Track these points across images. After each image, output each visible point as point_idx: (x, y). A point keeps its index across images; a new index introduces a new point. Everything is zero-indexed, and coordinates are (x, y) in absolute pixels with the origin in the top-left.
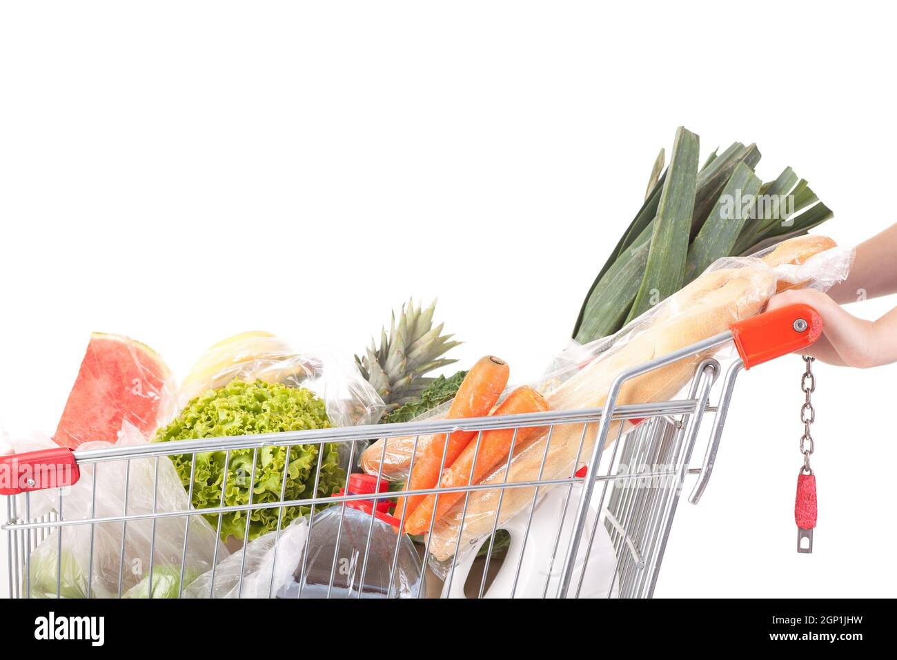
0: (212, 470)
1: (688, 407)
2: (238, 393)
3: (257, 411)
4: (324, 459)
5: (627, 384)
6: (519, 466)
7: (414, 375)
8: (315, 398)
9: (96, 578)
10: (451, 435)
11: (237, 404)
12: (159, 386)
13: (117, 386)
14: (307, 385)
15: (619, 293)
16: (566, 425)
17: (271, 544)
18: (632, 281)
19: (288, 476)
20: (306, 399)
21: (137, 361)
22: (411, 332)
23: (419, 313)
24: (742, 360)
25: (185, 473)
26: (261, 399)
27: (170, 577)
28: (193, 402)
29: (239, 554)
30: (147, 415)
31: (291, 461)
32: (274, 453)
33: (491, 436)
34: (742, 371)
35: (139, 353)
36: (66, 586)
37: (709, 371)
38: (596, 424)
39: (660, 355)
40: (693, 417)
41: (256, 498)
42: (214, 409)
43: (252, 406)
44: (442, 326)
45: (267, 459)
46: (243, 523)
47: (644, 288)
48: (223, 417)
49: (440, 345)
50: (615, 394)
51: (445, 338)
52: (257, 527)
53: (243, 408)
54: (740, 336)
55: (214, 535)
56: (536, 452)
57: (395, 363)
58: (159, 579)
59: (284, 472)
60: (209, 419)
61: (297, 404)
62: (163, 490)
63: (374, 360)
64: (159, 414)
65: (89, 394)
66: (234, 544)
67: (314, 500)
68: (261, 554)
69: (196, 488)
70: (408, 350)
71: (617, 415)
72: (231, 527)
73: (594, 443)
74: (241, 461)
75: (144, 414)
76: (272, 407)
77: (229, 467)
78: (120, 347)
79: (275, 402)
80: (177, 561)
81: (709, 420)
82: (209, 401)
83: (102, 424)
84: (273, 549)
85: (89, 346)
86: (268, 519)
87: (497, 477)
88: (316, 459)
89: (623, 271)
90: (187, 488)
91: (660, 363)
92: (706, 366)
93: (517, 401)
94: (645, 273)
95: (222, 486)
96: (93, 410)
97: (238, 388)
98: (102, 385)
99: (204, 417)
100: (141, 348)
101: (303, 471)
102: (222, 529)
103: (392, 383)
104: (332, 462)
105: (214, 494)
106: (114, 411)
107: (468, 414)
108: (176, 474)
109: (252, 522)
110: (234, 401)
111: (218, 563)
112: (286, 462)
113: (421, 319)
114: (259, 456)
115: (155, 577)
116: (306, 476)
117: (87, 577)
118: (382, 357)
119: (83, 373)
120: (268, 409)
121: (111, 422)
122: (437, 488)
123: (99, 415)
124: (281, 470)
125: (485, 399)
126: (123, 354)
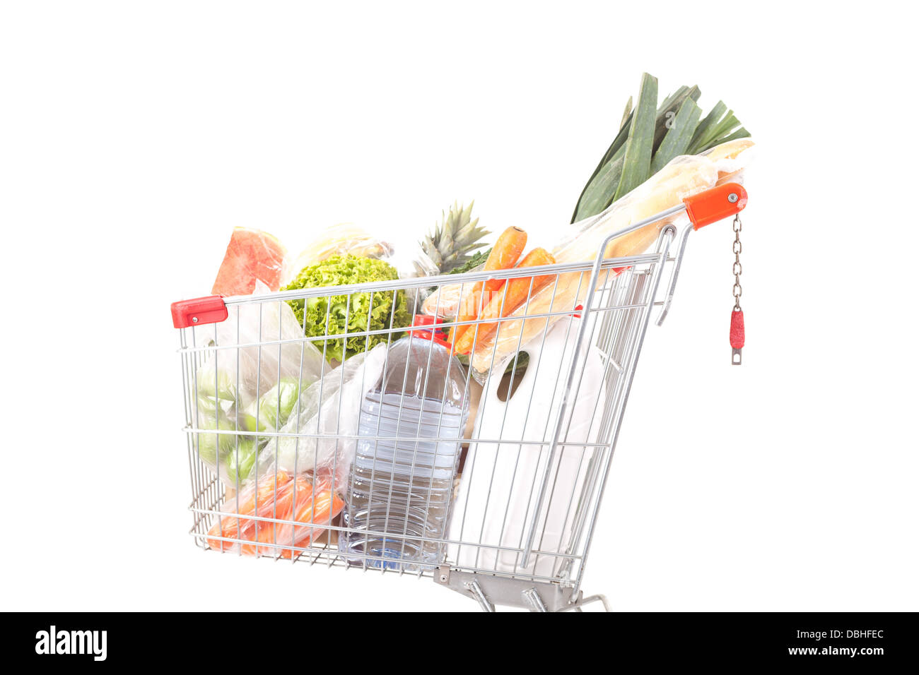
0: (319, 314)
1: (655, 259)
2: (336, 263)
3: (349, 275)
4: (396, 308)
5: (611, 243)
6: (535, 304)
7: (459, 253)
8: (390, 267)
9: (241, 386)
10: (487, 282)
11: (335, 270)
12: (280, 261)
13: (252, 262)
14: (384, 259)
15: (603, 192)
16: (568, 274)
17: (362, 361)
18: (611, 184)
19: (372, 317)
20: (384, 266)
21: (265, 245)
22: (456, 225)
23: (462, 211)
24: (692, 223)
25: (300, 316)
26: (352, 266)
27: (292, 385)
28: (304, 270)
29: (339, 369)
30: (274, 280)
31: (374, 308)
32: (362, 302)
33: (515, 283)
34: (693, 231)
35: (266, 240)
36: (222, 391)
37: (669, 232)
38: (589, 273)
39: (634, 223)
40: (658, 265)
41: (349, 331)
42: (319, 273)
43: (346, 271)
44: (478, 220)
45: (357, 306)
46: (341, 350)
47: (621, 187)
48: (325, 278)
49: (476, 234)
50: (603, 250)
51: (480, 229)
52: (351, 352)
53: (339, 272)
54: (691, 206)
55: (322, 357)
56: (548, 293)
57: (445, 245)
58: (285, 386)
59: (369, 315)
60: (316, 280)
61: (378, 270)
62: (285, 326)
63: (431, 243)
64: (281, 279)
65: (233, 267)
66: (335, 363)
67: (391, 331)
68: (356, 368)
69: (308, 326)
70: (454, 236)
71: (604, 265)
72: (334, 353)
73: (588, 286)
74: (339, 308)
75: (272, 279)
76: (360, 271)
77: (331, 312)
78: (253, 236)
79: (362, 268)
80: (296, 375)
81: (669, 267)
82: (315, 268)
83: (243, 286)
84: (363, 365)
85: (233, 235)
86: (359, 347)
87: (519, 312)
88: (390, 308)
89: (606, 177)
90: (302, 326)
91: (634, 227)
92: (666, 230)
93: (533, 258)
94: (621, 178)
95: (326, 324)
96: (236, 278)
97: (336, 259)
98: (241, 261)
99: (312, 278)
100: (268, 236)
101: (382, 314)
102: (327, 354)
103: (443, 258)
104: (403, 309)
105: (320, 330)
106: (251, 278)
107: (499, 268)
108: (294, 316)
109: (347, 350)
110: (333, 268)
111: (324, 375)
112: (370, 308)
113: (463, 215)
114: (351, 305)
115: (282, 384)
116: (385, 318)
117: (236, 385)
118: (436, 242)
119: (229, 253)
120: (357, 272)
121: (248, 285)
122: (478, 320)
123: (240, 280)
124: (367, 314)
125: (510, 256)
126: (255, 241)
